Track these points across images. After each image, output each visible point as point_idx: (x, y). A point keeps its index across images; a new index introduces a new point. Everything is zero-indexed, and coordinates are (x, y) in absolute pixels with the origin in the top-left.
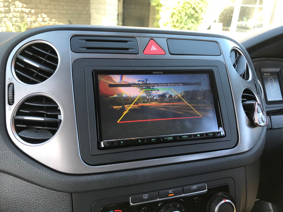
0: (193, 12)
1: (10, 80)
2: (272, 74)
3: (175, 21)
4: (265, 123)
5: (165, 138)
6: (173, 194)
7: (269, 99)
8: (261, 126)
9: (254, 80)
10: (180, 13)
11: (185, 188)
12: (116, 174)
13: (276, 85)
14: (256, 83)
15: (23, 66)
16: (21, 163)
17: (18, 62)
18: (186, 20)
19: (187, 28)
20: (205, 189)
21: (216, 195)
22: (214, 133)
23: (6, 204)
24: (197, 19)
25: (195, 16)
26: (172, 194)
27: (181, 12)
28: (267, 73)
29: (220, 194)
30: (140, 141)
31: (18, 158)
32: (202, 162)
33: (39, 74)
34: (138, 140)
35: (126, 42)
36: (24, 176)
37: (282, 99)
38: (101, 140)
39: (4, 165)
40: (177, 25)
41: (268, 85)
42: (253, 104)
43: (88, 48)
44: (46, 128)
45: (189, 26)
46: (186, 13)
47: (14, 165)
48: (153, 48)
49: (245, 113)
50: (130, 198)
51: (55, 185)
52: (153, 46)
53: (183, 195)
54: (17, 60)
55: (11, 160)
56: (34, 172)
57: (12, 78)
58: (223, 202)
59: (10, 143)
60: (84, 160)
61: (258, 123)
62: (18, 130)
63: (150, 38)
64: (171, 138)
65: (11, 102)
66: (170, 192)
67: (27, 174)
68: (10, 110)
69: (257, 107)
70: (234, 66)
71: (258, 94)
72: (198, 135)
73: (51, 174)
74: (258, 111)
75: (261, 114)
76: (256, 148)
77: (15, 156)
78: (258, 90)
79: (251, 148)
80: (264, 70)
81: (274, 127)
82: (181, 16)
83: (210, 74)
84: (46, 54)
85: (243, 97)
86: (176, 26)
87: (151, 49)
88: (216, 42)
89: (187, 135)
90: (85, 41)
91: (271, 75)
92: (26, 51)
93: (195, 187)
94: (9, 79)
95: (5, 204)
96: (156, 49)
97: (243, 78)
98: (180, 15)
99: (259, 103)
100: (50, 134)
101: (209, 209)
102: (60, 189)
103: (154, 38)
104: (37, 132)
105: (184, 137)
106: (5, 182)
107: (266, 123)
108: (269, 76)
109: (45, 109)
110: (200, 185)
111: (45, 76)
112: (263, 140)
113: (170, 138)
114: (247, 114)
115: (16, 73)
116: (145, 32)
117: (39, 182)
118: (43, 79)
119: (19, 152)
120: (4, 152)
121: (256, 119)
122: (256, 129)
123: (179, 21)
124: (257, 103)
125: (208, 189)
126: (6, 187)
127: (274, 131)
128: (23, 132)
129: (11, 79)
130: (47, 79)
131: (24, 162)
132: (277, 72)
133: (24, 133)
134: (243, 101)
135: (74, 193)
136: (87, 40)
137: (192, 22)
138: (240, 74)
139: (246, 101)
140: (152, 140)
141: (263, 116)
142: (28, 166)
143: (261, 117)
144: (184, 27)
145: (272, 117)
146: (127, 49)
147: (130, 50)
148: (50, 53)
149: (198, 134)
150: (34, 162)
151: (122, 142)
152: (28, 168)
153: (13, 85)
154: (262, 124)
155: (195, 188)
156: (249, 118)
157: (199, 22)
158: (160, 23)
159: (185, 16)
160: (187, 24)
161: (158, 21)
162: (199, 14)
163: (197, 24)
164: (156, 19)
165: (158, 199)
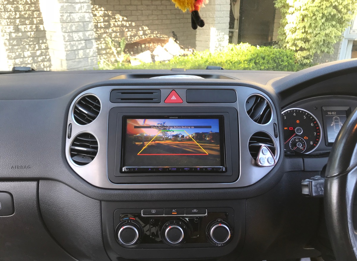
0: (334, 12)
2: (339, 113)
3: (307, 25)
5: (170, 169)
6: (176, 213)
7: (330, 141)
9: (275, 124)
10: (314, 15)
11: (187, 210)
12: (131, 191)
14: (275, 127)
15: (79, 112)
18: (323, 24)
19: (324, 34)
20: (205, 214)
21: (216, 220)
22: (213, 168)
24: (341, 22)
25: (337, 17)
27: (316, 13)
28: (332, 111)
29: (219, 220)
30: (150, 169)
33: (88, 118)
35: (152, 93)
36: (73, 186)
38: (124, 166)
40: (310, 31)
41: (332, 125)
43: (122, 99)
45: (327, 32)
46: (323, 14)
49: (251, 153)
50: (142, 210)
51: (90, 194)
53: (185, 215)
54: (76, 108)
55: (66, 175)
56: (78, 184)
57: (71, 120)
58: (218, 225)
59: (67, 163)
60: (110, 179)
62: (72, 156)
63: (172, 90)
64: (175, 169)
65: (69, 136)
66: (173, 211)
68: (68, 141)
69: (263, 148)
70: (249, 112)
73: (88, 186)
77: (69, 173)
80: (327, 109)
81: (307, 169)
82: (316, 19)
85: (252, 139)
86: (309, 32)
87: (171, 99)
88: (234, 90)
89: (189, 168)
90: (121, 94)
91: (337, 114)
92: (82, 101)
95: (62, 204)
98: (314, 17)
100: (91, 159)
102: (93, 197)
104: (83, 158)
105: (186, 169)
107: (273, 164)
108: (334, 115)
110: (200, 210)
111: (91, 119)
117: (81, 191)
118: (90, 122)
120: (63, 169)
123: (313, 25)
125: (208, 214)
128: (75, 157)
130: (92, 121)
131: (73, 177)
132: (346, 110)
134: (250, 143)
135: (102, 201)
136: (122, 93)
137: (333, 26)
138: (254, 119)
139: (252, 143)
140: (159, 169)
141: (270, 158)
144: (319, 33)
146: (152, 99)
147: (153, 100)
149: (199, 168)
150: (79, 178)
151: (136, 169)
152: (75, 181)
153: (72, 125)
154: (266, 165)
155: (195, 211)
156: (254, 159)
157: (344, 25)
158: (287, 29)
159: (322, 18)
160: (325, 30)
161: (283, 26)
162: (343, 14)
163: (340, 27)
164: (281, 24)
165: (164, 215)
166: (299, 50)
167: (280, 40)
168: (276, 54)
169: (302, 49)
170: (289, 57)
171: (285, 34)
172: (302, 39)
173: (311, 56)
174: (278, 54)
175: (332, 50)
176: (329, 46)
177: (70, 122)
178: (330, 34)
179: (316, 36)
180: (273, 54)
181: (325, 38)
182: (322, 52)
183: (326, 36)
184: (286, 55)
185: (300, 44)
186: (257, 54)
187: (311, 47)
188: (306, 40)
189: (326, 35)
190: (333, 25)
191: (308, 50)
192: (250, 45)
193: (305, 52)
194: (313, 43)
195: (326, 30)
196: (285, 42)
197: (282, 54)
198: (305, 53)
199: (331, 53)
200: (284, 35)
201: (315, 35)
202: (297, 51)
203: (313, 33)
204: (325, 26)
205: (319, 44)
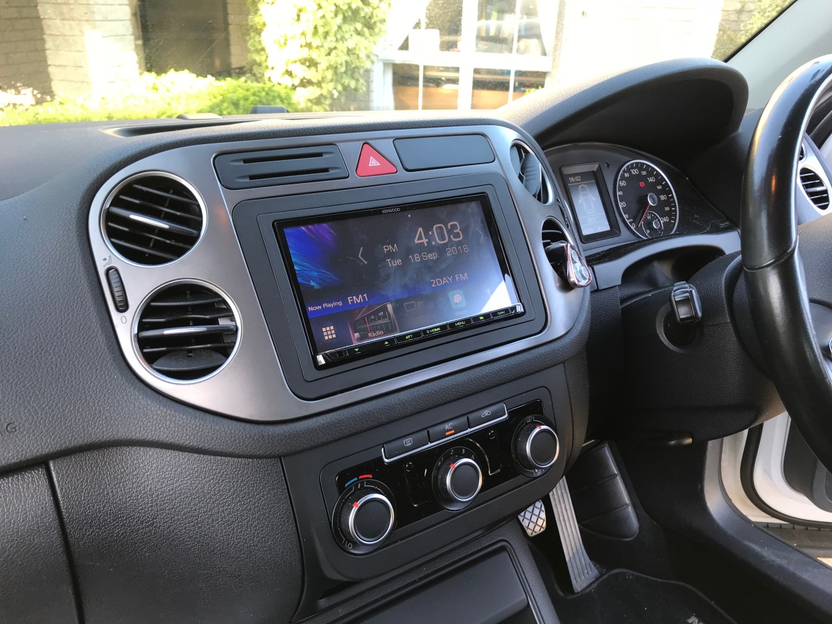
1: (107, 261)
2: (584, 176)
3: (310, 30)
4: (587, 280)
5: (428, 332)
6: (453, 431)
7: (585, 232)
8: (581, 286)
9: (558, 200)
10: (320, 7)
11: (471, 416)
12: (355, 409)
13: (594, 199)
14: (561, 206)
15: (126, 229)
16: (177, 419)
17: (111, 222)
18: (340, 27)
19: (345, 50)
20: (505, 414)
21: (523, 422)
22: (506, 310)
23: (152, 506)
24: (369, 25)
25: (362, 14)
26: (451, 430)
27: (323, 4)
28: (574, 175)
29: (529, 419)
30: (386, 343)
31: (169, 412)
32: (493, 364)
33: (168, 241)
34: (383, 341)
35: (320, 155)
36: (188, 442)
37: (608, 228)
38: (315, 353)
39: (142, 429)
40: (316, 41)
41: (580, 202)
42: (563, 247)
43: (252, 177)
44: (209, 345)
45: (351, 43)
46: (337, 7)
47: (164, 425)
48: (373, 162)
49: (553, 266)
50: (383, 449)
51: (251, 446)
52: (371, 158)
53: (469, 430)
54: (109, 219)
55: (155, 417)
56: (207, 431)
57: (110, 257)
58: (537, 430)
59: (142, 386)
60: (296, 393)
61: (576, 282)
62: (150, 359)
63: (363, 142)
64: (438, 329)
65: (121, 306)
66: (447, 426)
67: (194, 437)
68: (124, 321)
69: (570, 252)
70: (520, 178)
71: (568, 227)
72: (481, 318)
73: (241, 428)
74: (573, 259)
75: (578, 264)
76: (579, 327)
77: (162, 408)
78: (566, 219)
79: (569, 329)
80: (567, 171)
81: (602, 286)
82: (324, 16)
83: (482, 200)
84: (166, 198)
85: (545, 236)
86: (314, 45)
87: (370, 165)
88: (483, 135)
89: (465, 320)
90: (242, 163)
91: (583, 180)
92: (124, 195)
93: (486, 412)
94: (105, 259)
95: (148, 508)
96: (379, 164)
97: (539, 199)
98: (321, 13)
99: (572, 244)
100: (220, 356)
101: (516, 449)
102: (261, 452)
103: (369, 141)
104: (188, 356)
105: (459, 324)
106: (141, 465)
107: (589, 279)
108: (579, 182)
109: (190, 309)
110: (494, 408)
111: (181, 245)
112: (588, 312)
113: (436, 330)
114: (555, 267)
115: (115, 245)
116: (351, 129)
117: (218, 448)
118: (179, 252)
119: (165, 399)
121: (571, 275)
122: (573, 294)
123: (321, 30)
124: (569, 245)
125: (509, 413)
126: (146, 475)
127: (603, 294)
128: (160, 361)
129: (108, 258)
130: (188, 250)
131: (183, 417)
132: (593, 172)
133: (163, 364)
134: (545, 245)
135: (285, 455)
136: (246, 161)
137: (359, 33)
138: (533, 193)
139: (549, 244)
140: (407, 337)
141: (583, 268)
142: (192, 422)
143: (578, 269)
144: (335, 48)
145: (596, 267)
146: (326, 170)
147: (331, 172)
148: (173, 194)
149: (481, 315)
150: (202, 414)
151: (357, 350)
152: (194, 427)
153: (117, 270)
154: (583, 283)
155: (487, 414)
156: (558, 275)
157: (377, 30)
158: (266, 39)
159: (336, 15)
160: (344, 39)
161: (259, 32)
162: (374, 8)
163: (371, 35)
164: (252, 27)
165: (430, 445)
166: (298, 86)
167: (254, 63)
168: (260, 94)
169: (305, 83)
170: (285, 101)
171: (263, 49)
172: (303, 62)
173: (325, 98)
174: (263, 94)
175: (363, 84)
176: (356, 75)
177: (107, 264)
178: (355, 48)
179: (329, 54)
180: (254, 94)
181: (347, 58)
182: (346, 88)
183: (348, 54)
184: (279, 96)
185: (302, 72)
186: (222, 95)
187: (323, 78)
188: (312, 63)
189: (350, 52)
190: (357, 30)
191: (319, 84)
192: (195, 75)
193: (310, 88)
194: (328, 68)
195: (346, 40)
196: (267, 67)
197: (271, 93)
198: (313, 92)
199: (361, 91)
200: (263, 53)
201: (328, 51)
202: (294, 87)
203: (322, 46)
204: (342, 31)
205: (339, 72)
